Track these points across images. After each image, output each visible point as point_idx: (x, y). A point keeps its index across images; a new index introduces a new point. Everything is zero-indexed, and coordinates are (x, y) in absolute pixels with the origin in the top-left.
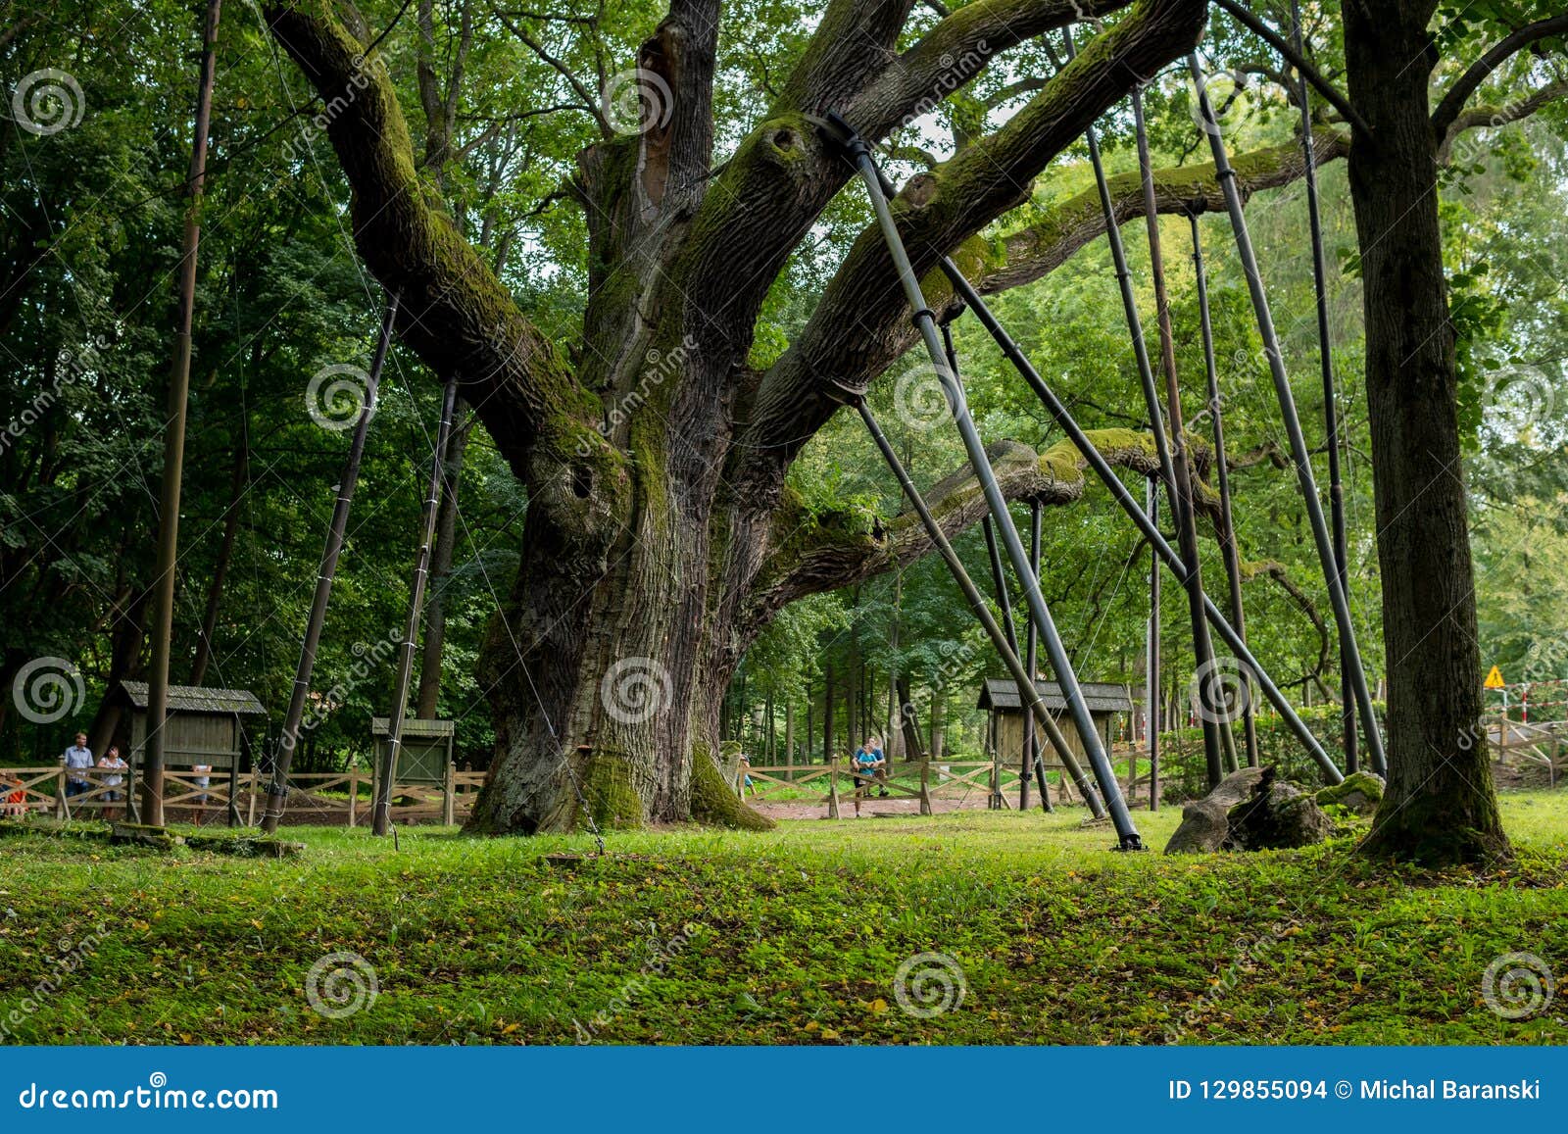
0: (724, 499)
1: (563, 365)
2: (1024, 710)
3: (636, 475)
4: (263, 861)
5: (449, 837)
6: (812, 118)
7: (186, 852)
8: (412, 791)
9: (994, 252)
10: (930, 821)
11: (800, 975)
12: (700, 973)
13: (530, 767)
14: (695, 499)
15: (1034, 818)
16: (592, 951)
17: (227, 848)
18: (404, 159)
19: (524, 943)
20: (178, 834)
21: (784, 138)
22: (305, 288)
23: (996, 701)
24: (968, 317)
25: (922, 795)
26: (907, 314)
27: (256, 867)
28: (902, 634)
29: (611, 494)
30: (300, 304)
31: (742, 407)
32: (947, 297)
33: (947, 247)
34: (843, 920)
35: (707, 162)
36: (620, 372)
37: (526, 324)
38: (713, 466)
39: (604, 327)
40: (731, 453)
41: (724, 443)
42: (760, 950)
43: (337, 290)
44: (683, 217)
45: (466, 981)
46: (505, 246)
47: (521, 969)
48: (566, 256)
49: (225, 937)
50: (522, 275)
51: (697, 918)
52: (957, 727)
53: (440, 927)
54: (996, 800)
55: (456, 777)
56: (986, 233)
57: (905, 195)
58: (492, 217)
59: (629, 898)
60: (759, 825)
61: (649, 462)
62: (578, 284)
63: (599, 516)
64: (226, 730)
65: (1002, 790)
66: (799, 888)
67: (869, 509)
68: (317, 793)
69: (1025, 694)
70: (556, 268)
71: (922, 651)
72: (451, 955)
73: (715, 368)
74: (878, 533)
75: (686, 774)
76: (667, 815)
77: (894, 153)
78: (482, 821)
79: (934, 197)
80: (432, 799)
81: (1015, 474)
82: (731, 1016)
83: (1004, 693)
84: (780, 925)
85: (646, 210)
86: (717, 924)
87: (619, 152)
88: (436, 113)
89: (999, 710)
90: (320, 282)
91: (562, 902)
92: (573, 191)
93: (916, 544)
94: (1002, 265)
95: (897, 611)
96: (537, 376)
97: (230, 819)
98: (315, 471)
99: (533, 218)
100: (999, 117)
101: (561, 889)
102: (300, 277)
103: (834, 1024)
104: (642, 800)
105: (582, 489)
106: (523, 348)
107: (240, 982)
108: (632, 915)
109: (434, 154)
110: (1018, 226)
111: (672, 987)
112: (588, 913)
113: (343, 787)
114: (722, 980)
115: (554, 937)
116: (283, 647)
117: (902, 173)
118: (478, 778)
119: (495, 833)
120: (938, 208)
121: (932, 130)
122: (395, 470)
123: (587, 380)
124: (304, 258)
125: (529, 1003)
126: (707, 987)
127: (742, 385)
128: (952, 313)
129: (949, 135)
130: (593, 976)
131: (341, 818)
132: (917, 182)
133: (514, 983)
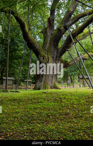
0: (56, 60)
1: (41, 48)
2: (83, 78)
3: (48, 58)
4: (17, 93)
5: (32, 90)
6: (63, 25)
7: (10, 92)
8: (28, 86)
9: (80, 37)
10: (75, 88)
11: (67, 103)
12: (58, 103)
13: (39, 84)
14: (53, 60)
15: (84, 88)
16: (48, 101)
17: (13, 92)
18: (27, 30)
19: (42, 100)
20: (9, 90)
21: (61, 27)
22: (18, 41)
23: (80, 77)
24: (78, 43)
25: (73, 86)
26: (72, 42)
27: (16, 93)
28: (71, 71)
29: (46, 59)
30: (17, 43)
31: (57, 51)
32: (76, 41)
33: (76, 37)
34: (70, 97)
35: (54, 29)
36: (46, 49)
37: (38, 44)
38: (55, 56)
39: (45, 44)
40: (57, 55)
41: (56, 55)
42: (63, 100)
43: (20, 42)
44: (52, 34)
45: (37, 104)
46: (35, 37)
47: (42, 102)
48: (41, 38)
49: (15, 100)
50: (37, 40)
51: (57, 97)
52: (76, 80)
53: (34, 99)
54: (80, 86)
55: (32, 85)
56: (79, 35)
57: (72, 32)
58: (34, 35)
59: (51, 96)
60: (60, 89)
61: (49, 56)
62: (42, 41)
63: (45, 61)
64: (12, 81)
65: (81, 85)
66: (66, 95)
67: (69, 60)
68: (20, 87)
69: (83, 77)
70: (40, 39)
71: (73, 73)
72: (35, 101)
73: (55, 48)
74: (70, 62)
75: (53, 84)
76: (51, 88)
77: (70, 28)
78: (35, 89)
79: (75, 32)
80: (30, 87)
81: (82, 57)
82: (62, 106)
83: (81, 77)
84: (65, 98)
85: (48, 34)
86: (59, 98)
87: (46, 29)
88: (29, 25)
89: (80, 78)
90: (19, 41)
91: (45, 96)
92: (42, 32)
93: (73, 63)
94: (80, 38)
95: (70, 69)
96: (39, 49)
97: (12, 89)
98: (19, 58)
99: (37, 35)
100: (80, 25)
101: (45, 95)
102: (17, 41)
103: (71, 107)
104: (49, 87)
105: (43, 59)
106: (38, 46)
107: (17, 104)
108: (51, 97)
109: (30, 29)
110: (82, 35)
111: (56, 104)
112: (47, 97)
113: (22, 86)
114: (60, 103)
115: (44, 99)
116: (16, 73)
117: (71, 30)
118: (34, 85)
119: (36, 90)
120: (75, 33)
121: (74, 26)
122: (26, 58)
123: (44, 49)
124: (17, 39)
125: (43, 106)
126: (59, 104)
127: (57, 49)
128: (76, 42)
129: (75, 26)
130: (48, 103)
131: (22, 89)
132: (73, 31)
133: (42, 104)
